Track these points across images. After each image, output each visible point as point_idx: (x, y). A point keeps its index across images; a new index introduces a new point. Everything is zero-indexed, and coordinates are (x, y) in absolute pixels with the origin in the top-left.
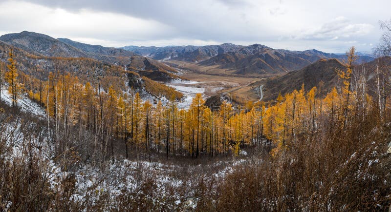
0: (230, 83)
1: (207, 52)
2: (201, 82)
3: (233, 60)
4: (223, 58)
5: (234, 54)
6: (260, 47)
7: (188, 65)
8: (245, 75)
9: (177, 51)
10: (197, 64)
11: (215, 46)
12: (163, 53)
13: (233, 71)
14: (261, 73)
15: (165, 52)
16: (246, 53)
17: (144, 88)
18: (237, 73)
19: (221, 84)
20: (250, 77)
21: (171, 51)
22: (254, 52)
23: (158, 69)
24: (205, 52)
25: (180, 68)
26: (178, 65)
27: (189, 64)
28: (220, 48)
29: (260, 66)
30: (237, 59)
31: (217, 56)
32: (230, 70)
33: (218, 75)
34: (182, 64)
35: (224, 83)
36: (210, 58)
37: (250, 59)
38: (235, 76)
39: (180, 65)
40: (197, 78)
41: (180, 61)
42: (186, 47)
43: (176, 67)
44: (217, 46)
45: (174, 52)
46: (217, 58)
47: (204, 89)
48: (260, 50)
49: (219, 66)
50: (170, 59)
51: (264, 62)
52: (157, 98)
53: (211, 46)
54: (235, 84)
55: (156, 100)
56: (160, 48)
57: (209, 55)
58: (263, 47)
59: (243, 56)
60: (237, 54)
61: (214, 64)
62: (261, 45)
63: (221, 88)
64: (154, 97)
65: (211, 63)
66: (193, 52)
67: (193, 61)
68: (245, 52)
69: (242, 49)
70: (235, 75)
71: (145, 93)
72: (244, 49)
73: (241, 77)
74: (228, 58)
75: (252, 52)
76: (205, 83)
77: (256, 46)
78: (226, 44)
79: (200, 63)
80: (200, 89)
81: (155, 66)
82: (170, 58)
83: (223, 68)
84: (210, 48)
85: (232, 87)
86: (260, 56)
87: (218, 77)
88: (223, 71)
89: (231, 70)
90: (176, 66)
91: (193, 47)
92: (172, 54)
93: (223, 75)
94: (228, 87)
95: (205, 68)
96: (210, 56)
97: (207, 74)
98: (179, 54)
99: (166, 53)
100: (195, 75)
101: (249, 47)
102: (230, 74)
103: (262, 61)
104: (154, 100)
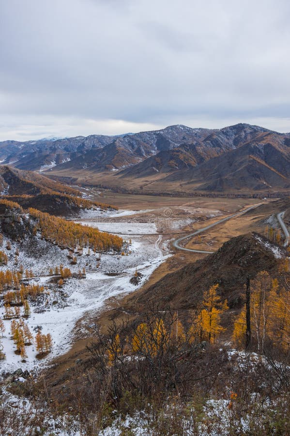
0: (201, 211)
1: (133, 147)
2: (141, 212)
3: (193, 162)
4: (172, 158)
5: (193, 148)
6: (249, 131)
7: (97, 177)
8: (226, 192)
9: (66, 149)
10: (118, 174)
11: (149, 133)
12: (36, 156)
13: (198, 185)
14: (258, 188)
15: (40, 151)
16: (219, 146)
17: (39, 235)
18: (205, 189)
19: (184, 213)
20: (237, 196)
21: (54, 150)
22: (236, 142)
23: (38, 190)
24: (129, 148)
25: (84, 185)
26: (75, 180)
27: (99, 174)
28: (160, 138)
29: (255, 172)
30: (201, 160)
31: (158, 155)
32: (188, 183)
33: (168, 195)
34: (83, 175)
35: (192, 211)
36: (141, 160)
37: (230, 158)
38: (203, 195)
39: (80, 179)
40: (127, 203)
41: (78, 169)
42: (86, 138)
43: (72, 184)
44: (155, 133)
45: (60, 151)
46: (158, 159)
47: (154, 225)
48: (249, 137)
49: (164, 175)
50: (54, 168)
51: (263, 163)
52: (72, 251)
53: (141, 135)
54: (213, 212)
55: (74, 256)
56: (27, 145)
57: (139, 153)
58: (255, 130)
59: (214, 152)
60: (200, 149)
61: (153, 173)
62: (250, 127)
63: (189, 221)
64: (66, 251)
65: (148, 171)
66: (103, 149)
67: (107, 169)
68: (216, 143)
69: (210, 137)
70: (203, 192)
71: (43, 244)
72: (215, 137)
73: (217, 196)
74: (181, 157)
75: (231, 142)
76: (151, 213)
77: (240, 128)
78: (172, 127)
79: (122, 172)
80: (147, 224)
81: (31, 185)
82: (53, 164)
83: (174, 179)
84: (139, 139)
85: (208, 219)
86: (254, 151)
87: (170, 198)
88: (175, 186)
89: (193, 182)
90: (73, 181)
91: (101, 138)
92: (58, 155)
93: (178, 194)
94: (201, 219)
95: (137, 182)
96: (141, 155)
97: (142, 194)
98: (73, 156)
99: (43, 154)
100: (120, 197)
101: (225, 132)
102: (192, 191)
103: (257, 160)
104: (69, 258)
